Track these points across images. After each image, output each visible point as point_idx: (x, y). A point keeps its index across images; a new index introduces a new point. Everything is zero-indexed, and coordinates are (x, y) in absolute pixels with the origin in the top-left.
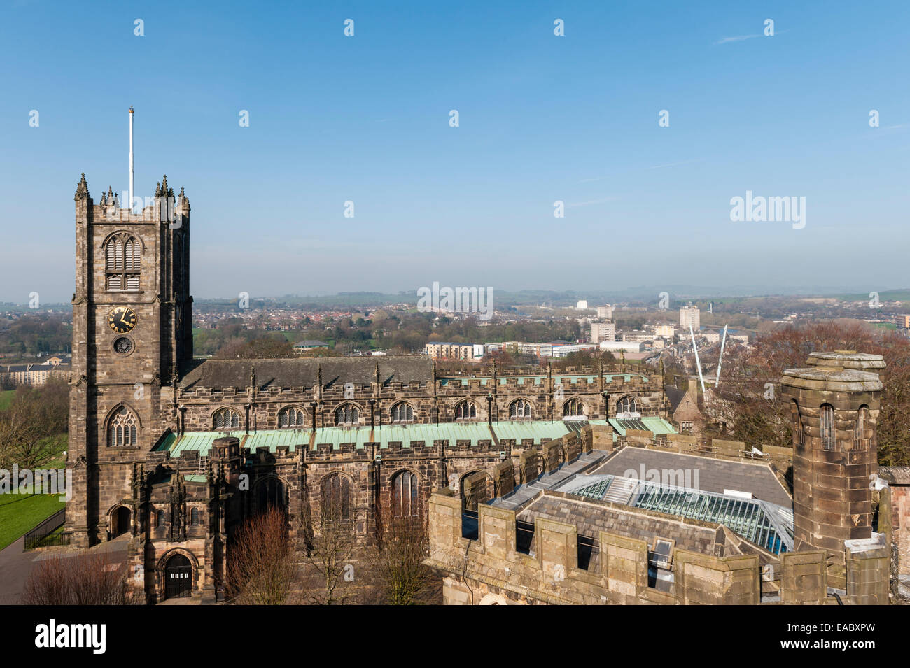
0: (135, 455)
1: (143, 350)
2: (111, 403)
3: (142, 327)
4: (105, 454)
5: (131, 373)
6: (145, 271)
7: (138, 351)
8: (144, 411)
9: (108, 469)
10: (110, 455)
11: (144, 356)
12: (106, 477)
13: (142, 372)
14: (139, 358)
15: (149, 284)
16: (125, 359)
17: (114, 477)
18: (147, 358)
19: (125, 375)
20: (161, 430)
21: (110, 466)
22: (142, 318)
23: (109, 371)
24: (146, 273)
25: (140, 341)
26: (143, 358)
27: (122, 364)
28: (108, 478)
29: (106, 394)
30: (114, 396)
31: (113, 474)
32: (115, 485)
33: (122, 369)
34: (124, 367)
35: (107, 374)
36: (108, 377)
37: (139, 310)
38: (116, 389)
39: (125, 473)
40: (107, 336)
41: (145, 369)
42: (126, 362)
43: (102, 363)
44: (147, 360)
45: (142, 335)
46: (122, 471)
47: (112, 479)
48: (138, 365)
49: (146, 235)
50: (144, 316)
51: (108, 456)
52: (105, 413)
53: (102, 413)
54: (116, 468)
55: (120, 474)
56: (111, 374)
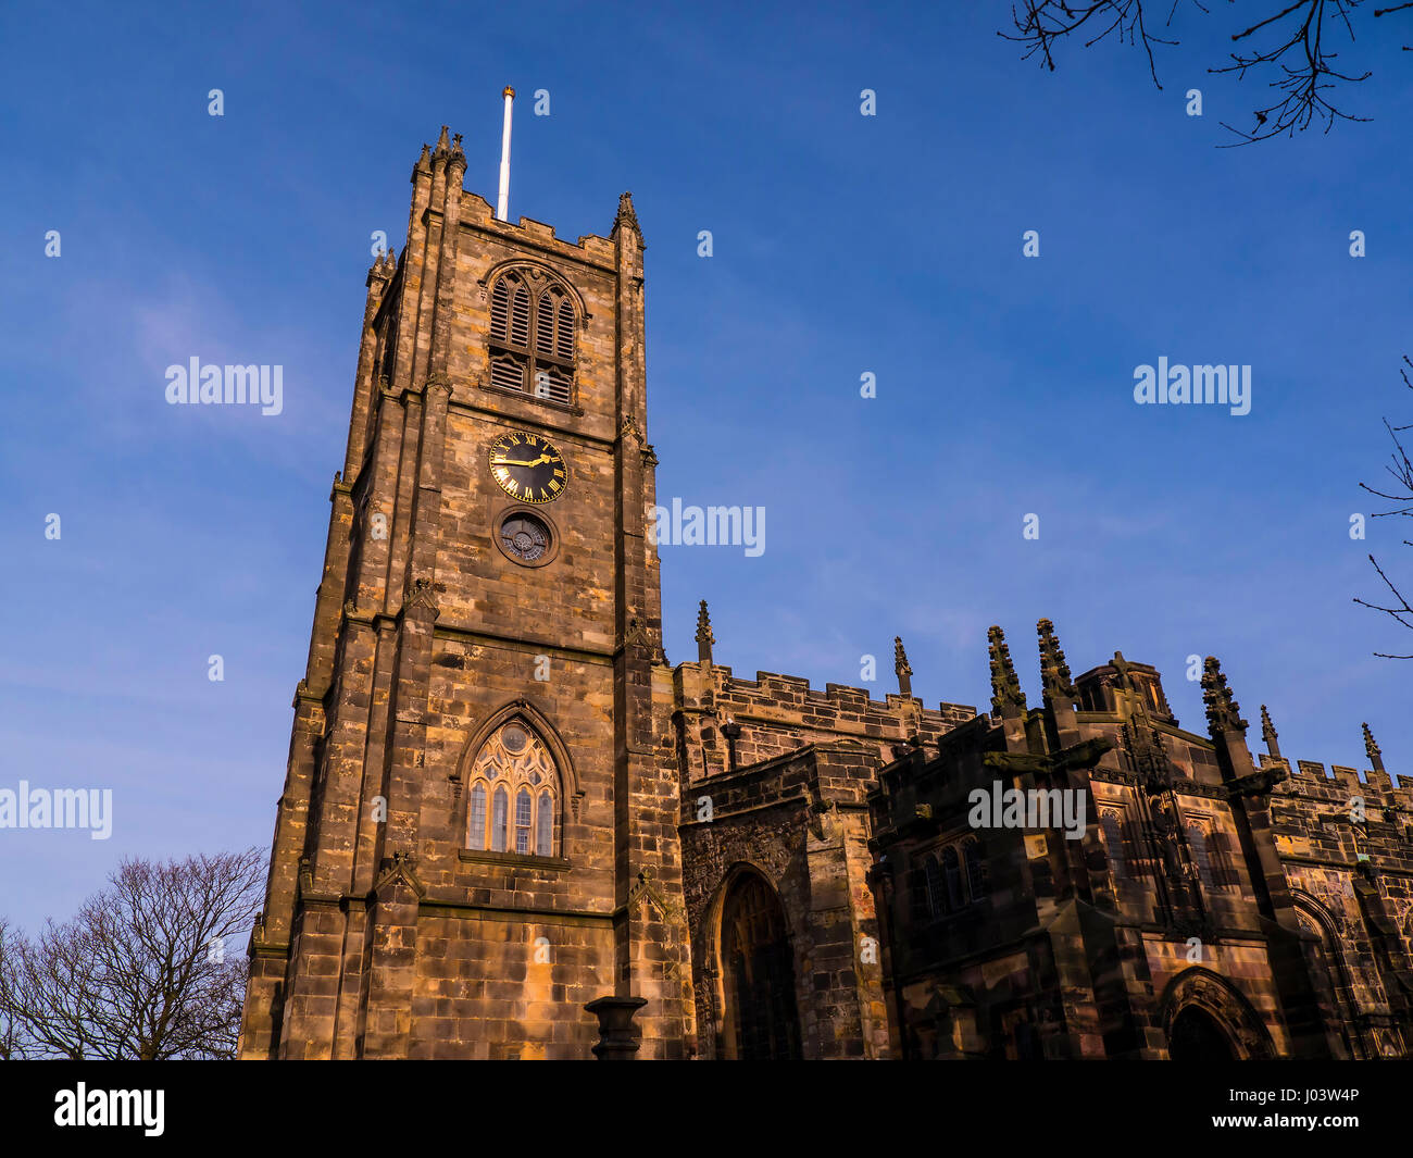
0: (555, 890)
1: (582, 559)
2: (486, 698)
3: (579, 496)
4: (456, 871)
5: (547, 617)
6: (587, 366)
7: (569, 561)
8: (585, 742)
9: (466, 933)
10: (474, 881)
11: (584, 575)
12: (457, 962)
13: (578, 621)
14: (571, 580)
15: (598, 400)
16: (529, 572)
17: (488, 965)
18: (592, 585)
19: (530, 619)
20: (660, 799)
21: (475, 921)
22: (583, 477)
23: (483, 598)
24: (589, 371)
25: (575, 533)
26: (583, 582)
27: (524, 587)
28: (466, 970)
29: (473, 665)
30: (498, 678)
31: (481, 953)
32: (486, 999)
33: (524, 602)
34: (530, 596)
35: (479, 606)
36: (480, 615)
37: (573, 454)
38: (504, 656)
39: (522, 955)
40: (485, 498)
41: (588, 614)
42: (533, 584)
43: (463, 570)
44: (592, 591)
45: (580, 520)
46: (514, 944)
47: (478, 972)
48: (568, 599)
49: (590, 290)
50: (587, 471)
51: (465, 881)
52: (465, 728)
53: (457, 727)
54: (493, 931)
55: (507, 954)
56: (488, 607)
